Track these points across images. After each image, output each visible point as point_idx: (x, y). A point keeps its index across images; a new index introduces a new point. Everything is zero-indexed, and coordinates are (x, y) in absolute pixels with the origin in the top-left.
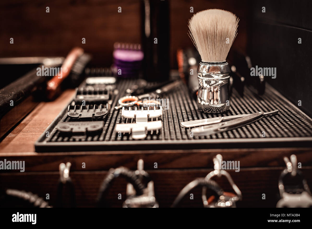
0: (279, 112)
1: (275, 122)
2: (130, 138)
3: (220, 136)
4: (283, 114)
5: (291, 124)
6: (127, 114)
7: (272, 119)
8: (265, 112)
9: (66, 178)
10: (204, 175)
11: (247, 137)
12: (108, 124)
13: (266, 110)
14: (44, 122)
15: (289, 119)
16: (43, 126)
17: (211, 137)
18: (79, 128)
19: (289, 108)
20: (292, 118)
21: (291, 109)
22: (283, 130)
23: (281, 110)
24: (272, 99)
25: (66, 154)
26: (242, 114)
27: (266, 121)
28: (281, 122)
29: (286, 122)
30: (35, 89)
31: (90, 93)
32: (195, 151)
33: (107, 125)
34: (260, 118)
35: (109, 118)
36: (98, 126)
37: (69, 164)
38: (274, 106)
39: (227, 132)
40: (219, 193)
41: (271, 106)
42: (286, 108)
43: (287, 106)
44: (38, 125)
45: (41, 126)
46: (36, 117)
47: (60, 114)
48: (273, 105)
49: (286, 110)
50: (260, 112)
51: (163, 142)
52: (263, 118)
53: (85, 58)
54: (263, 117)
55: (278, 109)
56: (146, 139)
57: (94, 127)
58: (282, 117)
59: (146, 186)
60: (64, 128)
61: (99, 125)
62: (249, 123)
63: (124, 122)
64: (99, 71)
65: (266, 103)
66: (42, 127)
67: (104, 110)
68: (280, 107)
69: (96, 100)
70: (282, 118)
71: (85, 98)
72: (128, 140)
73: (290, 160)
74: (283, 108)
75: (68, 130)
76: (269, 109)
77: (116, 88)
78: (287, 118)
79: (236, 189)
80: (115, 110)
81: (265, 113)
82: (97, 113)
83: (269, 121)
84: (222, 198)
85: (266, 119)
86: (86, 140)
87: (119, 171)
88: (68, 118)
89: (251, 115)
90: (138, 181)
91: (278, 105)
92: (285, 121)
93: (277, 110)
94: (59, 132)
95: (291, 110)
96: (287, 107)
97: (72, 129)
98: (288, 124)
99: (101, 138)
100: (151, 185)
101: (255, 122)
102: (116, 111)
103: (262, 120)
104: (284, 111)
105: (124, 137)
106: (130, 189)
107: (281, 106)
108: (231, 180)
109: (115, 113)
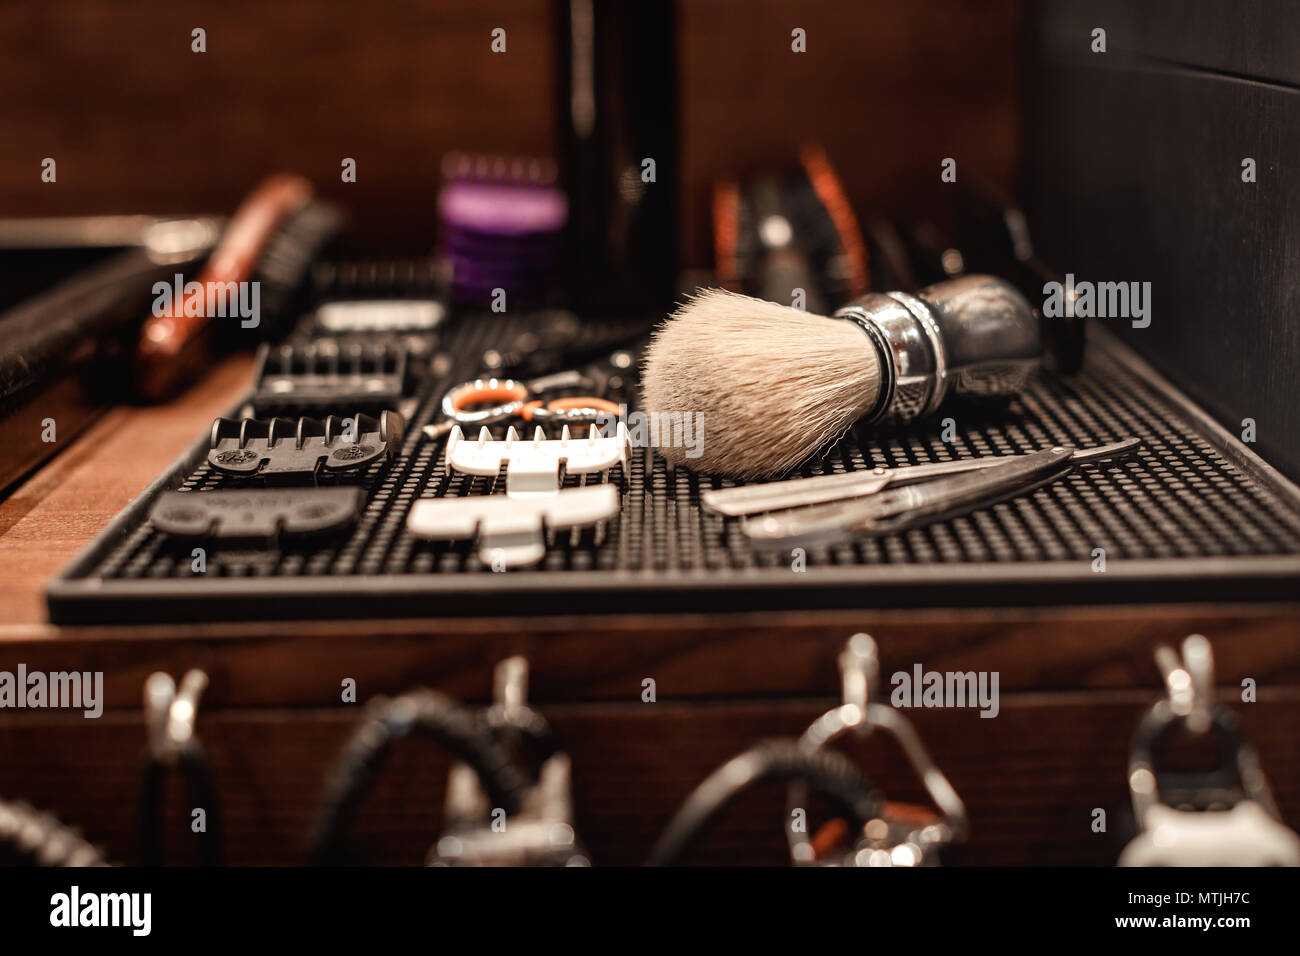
0: (1142, 448)
1: (1124, 494)
2: (473, 563)
3: (872, 551)
4: (1161, 459)
5: (1192, 499)
6: (468, 456)
7: (1109, 477)
8: (1081, 446)
9: (177, 743)
10: (797, 727)
11: (991, 557)
12: (383, 503)
13: (1086, 440)
14: (113, 492)
15: (1184, 480)
16: (102, 512)
17: (833, 559)
18: (249, 517)
19: (1190, 431)
20: (1200, 474)
21: (1196, 436)
22: (1154, 525)
23: (1152, 440)
24: (1118, 392)
25: (186, 631)
26: (982, 456)
27: (1081, 486)
28: (1148, 493)
29: (1172, 492)
30: (86, 350)
31: (322, 367)
32: (760, 619)
33: (377, 505)
34: (1057, 476)
35: (394, 475)
36: (332, 508)
37: (196, 680)
38: (1125, 425)
39: (903, 535)
40: (863, 806)
41: (1111, 422)
42: (1175, 432)
43: (1182, 423)
44: (83, 507)
45: (97, 512)
46: (83, 473)
47: (184, 456)
48: (1117, 418)
49: (1175, 440)
50: (1056, 450)
51: (621, 578)
52: (1070, 473)
53: (318, 221)
54: (1073, 470)
55: (1141, 437)
56: (540, 566)
57: (316, 512)
58: (1155, 469)
59: (535, 777)
60: (184, 516)
61: (340, 504)
62: (1007, 497)
63: (457, 491)
64: (373, 273)
65: (1088, 410)
66: (97, 515)
67: (372, 439)
68: (1149, 427)
69: (345, 398)
70: (1154, 475)
71: (296, 387)
72: (462, 569)
73: (1181, 661)
74: (1163, 431)
75: (198, 525)
76: (1102, 434)
77: (441, 348)
78: (1177, 475)
79: (941, 790)
80: (425, 439)
81: (1079, 454)
82: (339, 454)
83: (1095, 488)
84: (877, 829)
85: (1086, 478)
86: (276, 572)
87: (408, 709)
88: (214, 475)
89: (1015, 462)
90: (499, 756)
91: (1140, 420)
92: (1165, 486)
93: (1135, 441)
94: (161, 537)
95: (1196, 439)
96: (1178, 425)
97: (215, 522)
98: (1178, 499)
99: (345, 563)
100: (556, 774)
101: (1035, 491)
102: (428, 445)
103: (1068, 484)
104: (1166, 443)
105: (446, 558)
106: (464, 789)
107: (1153, 422)
108: (915, 751)
109: (422, 454)
